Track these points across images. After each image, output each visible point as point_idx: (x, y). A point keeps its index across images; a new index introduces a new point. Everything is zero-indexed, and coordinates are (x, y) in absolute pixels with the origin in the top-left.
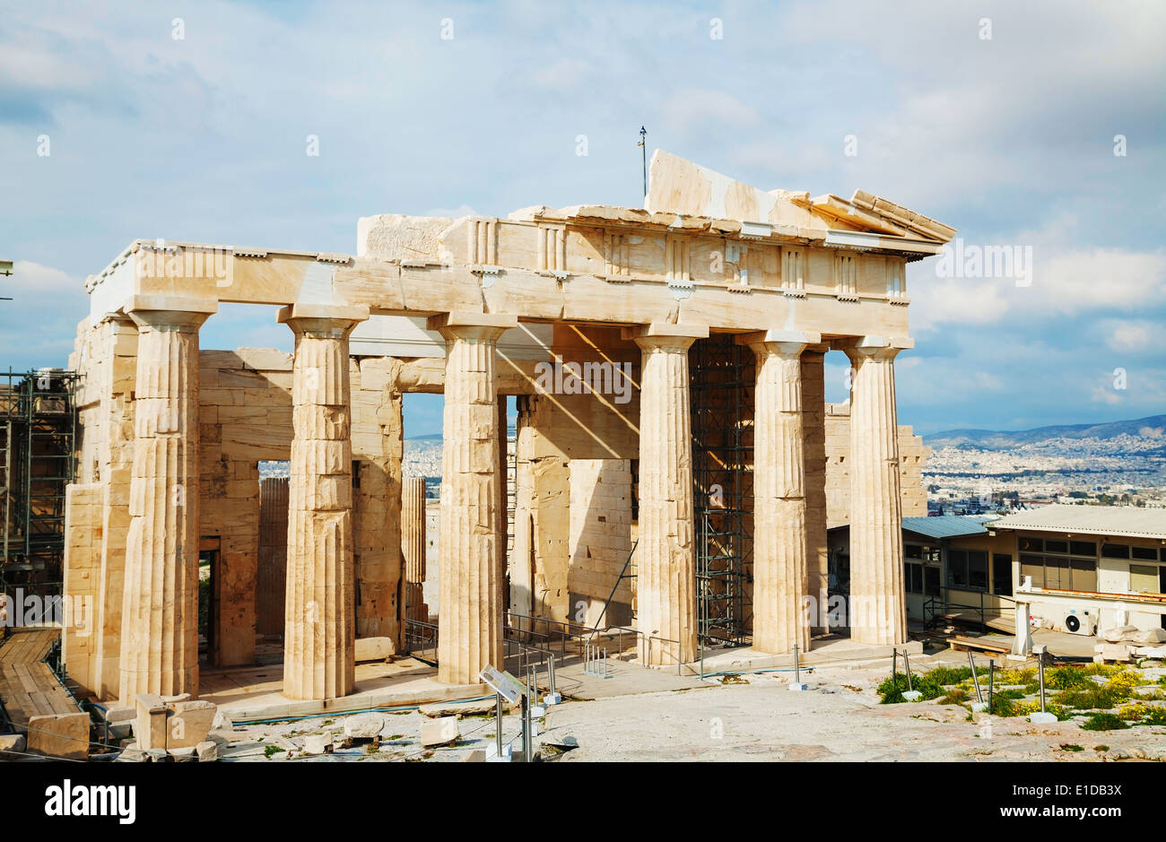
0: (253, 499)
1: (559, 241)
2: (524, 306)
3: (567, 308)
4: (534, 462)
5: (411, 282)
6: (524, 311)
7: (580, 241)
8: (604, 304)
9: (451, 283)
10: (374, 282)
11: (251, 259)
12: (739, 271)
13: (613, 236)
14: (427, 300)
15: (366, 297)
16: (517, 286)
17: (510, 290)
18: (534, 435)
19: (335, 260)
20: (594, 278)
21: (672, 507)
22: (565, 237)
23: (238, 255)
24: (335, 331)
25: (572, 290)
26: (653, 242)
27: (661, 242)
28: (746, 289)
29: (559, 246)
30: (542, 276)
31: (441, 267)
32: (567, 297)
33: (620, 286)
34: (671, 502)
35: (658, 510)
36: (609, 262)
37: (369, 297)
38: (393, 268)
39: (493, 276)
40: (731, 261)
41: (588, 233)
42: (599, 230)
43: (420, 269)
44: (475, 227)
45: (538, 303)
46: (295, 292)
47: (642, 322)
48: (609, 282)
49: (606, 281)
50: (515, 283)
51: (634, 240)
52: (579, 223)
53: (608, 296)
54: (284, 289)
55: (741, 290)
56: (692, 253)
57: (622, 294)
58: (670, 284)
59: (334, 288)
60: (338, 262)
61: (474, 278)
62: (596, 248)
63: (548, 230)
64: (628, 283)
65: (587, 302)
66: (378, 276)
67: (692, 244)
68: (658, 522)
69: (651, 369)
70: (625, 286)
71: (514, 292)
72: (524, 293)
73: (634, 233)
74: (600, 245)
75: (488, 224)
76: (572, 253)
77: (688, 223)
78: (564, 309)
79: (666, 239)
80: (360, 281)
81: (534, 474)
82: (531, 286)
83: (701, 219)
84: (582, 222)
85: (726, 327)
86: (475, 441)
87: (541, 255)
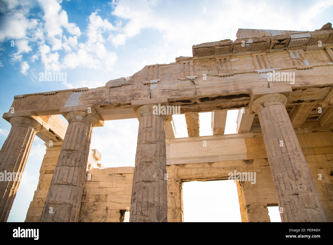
1: (190, 66)
2: (172, 94)
3: (198, 91)
4: (248, 207)
5: (114, 93)
6: (173, 96)
7: (203, 65)
8: (219, 87)
9: (134, 90)
10: (98, 95)
11: (50, 96)
12: (302, 61)
13: (220, 60)
14: (121, 99)
15: (93, 102)
16: (168, 86)
17: (164, 88)
18: (245, 193)
19: (82, 90)
20: (212, 77)
21: (298, 198)
22: (194, 65)
23: (45, 95)
24: (78, 117)
25: (200, 83)
26: (244, 59)
27: (250, 58)
28: (309, 67)
29: (191, 68)
30: (182, 80)
31: (129, 85)
32: (197, 87)
33: (228, 78)
34: (296, 196)
35: (288, 203)
36: (220, 69)
37: (94, 101)
38: (107, 89)
39: (155, 84)
40: (295, 59)
41: (207, 61)
42: (212, 59)
43: (119, 88)
44: (147, 69)
45: (180, 91)
46: (63, 105)
47: (246, 91)
48: (221, 77)
49: (219, 77)
50: (166, 85)
51: (233, 60)
52: (200, 58)
53: (221, 83)
54: (59, 104)
55: (306, 68)
56: (269, 60)
57: (230, 81)
58: (259, 72)
59: (80, 100)
60: (83, 91)
61: (146, 87)
62: (212, 66)
63: (184, 63)
64: (232, 75)
65: (209, 87)
66: (100, 93)
67: (268, 56)
68: (291, 212)
69: (262, 118)
70: (231, 77)
71: (167, 88)
72: (172, 88)
73: (232, 57)
74: (214, 65)
75: (154, 67)
76: (199, 70)
77: (256, 40)
78: (196, 92)
79: (252, 56)
80: (91, 96)
81: (249, 212)
82: (176, 85)
83: (264, 37)
84: (202, 57)
85: (303, 86)
86: (144, 163)
87: (182, 73)
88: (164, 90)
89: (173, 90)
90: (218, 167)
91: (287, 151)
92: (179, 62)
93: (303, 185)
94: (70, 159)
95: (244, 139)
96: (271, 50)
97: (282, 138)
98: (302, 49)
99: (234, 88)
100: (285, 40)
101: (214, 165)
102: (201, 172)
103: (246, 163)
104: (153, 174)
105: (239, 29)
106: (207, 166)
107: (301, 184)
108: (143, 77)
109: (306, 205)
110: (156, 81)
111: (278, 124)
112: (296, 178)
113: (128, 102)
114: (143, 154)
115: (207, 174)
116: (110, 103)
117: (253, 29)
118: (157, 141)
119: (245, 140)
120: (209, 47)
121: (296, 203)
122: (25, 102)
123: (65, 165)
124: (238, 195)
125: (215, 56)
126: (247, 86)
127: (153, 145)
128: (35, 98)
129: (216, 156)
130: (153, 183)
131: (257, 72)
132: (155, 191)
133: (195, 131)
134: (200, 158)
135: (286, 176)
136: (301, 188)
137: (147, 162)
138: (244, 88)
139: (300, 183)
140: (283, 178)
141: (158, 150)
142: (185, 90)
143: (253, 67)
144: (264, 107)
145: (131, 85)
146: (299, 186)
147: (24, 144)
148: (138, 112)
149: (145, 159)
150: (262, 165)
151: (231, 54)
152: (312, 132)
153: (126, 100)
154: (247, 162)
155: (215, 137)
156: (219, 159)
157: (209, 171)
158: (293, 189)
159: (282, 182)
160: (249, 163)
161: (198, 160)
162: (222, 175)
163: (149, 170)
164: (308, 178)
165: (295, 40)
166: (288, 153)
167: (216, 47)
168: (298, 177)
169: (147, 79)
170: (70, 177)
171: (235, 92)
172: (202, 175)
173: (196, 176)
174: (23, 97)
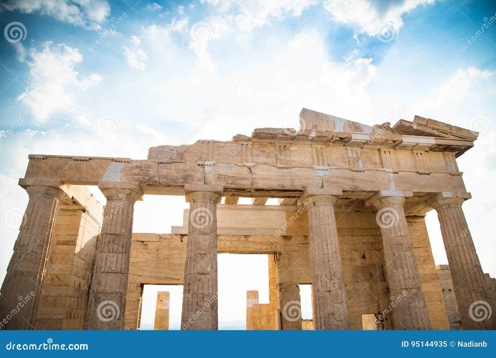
0: (137, 301)
1: (249, 149)
2: (228, 181)
3: (254, 182)
4: (281, 285)
5: (164, 170)
6: (229, 184)
7: (262, 150)
8: (276, 180)
9: (186, 171)
10: (144, 171)
11: (81, 162)
12: (357, 162)
13: (280, 146)
14: (172, 179)
15: (138, 178)
16: (224, 171)
17: (220, 173)
18: (280, 271)
19: (123, 161)
20: (270, 167)
21: (330, 295)
22: (253, 148)
23: (75, 160)
24: (121, 196)
25: (257, 173)
26: (304, 149)
27: (309, 149)
28: (362, 170)
29: (249, 152)
30: (239, 166)
31: (181, 163)
32: (254, 176)
33: (286, 170)
34: (329, 292)
35: (322, 298)
36: (279, 159)
37: (140, 178)
38: (154, 164)
39: (210, 167)
40: (351, 157)
41: (266, 146)
42: (272, 144)
43: (169, 164)
44: (201, 145)
45: (237, 180)
46: (101, 177)
47: (301, 188)
48: (279, 168)
49: (277, 168)
50: (223, 170)
51: (293, 148)
52: (260, 141)
53: (279, 176)
54: (95, 175)
55: (359, 170)
56: (328, 154)
57: (287, 174)
58: (315, 168)
59: (122, 174)
60: (125, 162)
61: (200, 168)
62: (271, 153)
63: (242, 144)
64: (290, 168)
65: (266, 179)
66: (146, 168)
67: (327, 150)
68: (322, 306)
69: (311, 216)
70: (289, 170)
71: (223, 174)
72: (228, 175)
73: (292, 145)
74: (273, 151)
75: (208, 142)
76: (257, 155)
77: (319, 135)
78: (252, 182)
79: (311, 147)
80: (136, 171)
81: (281, 291)
82: (232, 171)
83: (327, 132)
84: (262, 140)
85: (353, 190)
86: (198, 255)
87: (239, 157)
88: (220, 175)
89: (229, 177)
90: (254, 241)
91: (328, 253)
92: (237, 141)
93: (336, 284)
94: (117, 245)
95: (285, 212)
96: (331, 144)
97: (326, 240)
98: (360, 147)
99: (290, 183)
100: (346, 138)
101: (250, 239)
102: (235, 245)
103: (284, 239)
104: (207, 266)
105: (303, 108)
106: (243, 239)
107: (334, 284)
108: (196, 154)
109: (335, 301)
110: (211, 163)
111: (325, 226)
112: (331, 278)
113: (180, 184)
114: (198, 245)
115: (242, 248)
116: (160, 183)
117: (318, 112)
118: (211, 232)
119: (286, 214)
120: (271, 134)
121: (328, 299)
122: (46, 165)
123: (113, 252)
124: (269, 267)
125: (276, 141)
126: (302, 182)
127: (207, 237)
128: (61, 162)
129: (254, 229)
130: (207, 276)
131: (314, 168)
132: (210, 283)
133: (234, 199)
134: (235, 229)
135: (324, 275)
136: (333, 286)
137: (202, 254)
138: (300, 185)
139: (334, 282)
140: (321, 276)
141: (212, 241)
142: (242, 179)
143: (311, 160)
144: (315, 205)
145: (183, 164)
146: (333, 285)
147: (50, 220)
148: (190, 196)
149: (200, 251)
150: (300, 243)
151: (291, 141)
152: (355, 211)
153: (178, 182)
154: (286, 238)
155: (254, 207)
156: (257, 233)
157: (245, 245)
158: (328, 286)
159: (319, 280)
160: (287, 239)
161: (233, 232)
162: (258, 250)
163: (203, 262)
164: (340, 279)
165: (355, 141)
166: (328, 255)
167: (278, 135)
168: (333, 277)
169: (201, 159)
170: (119, 265)
171: (291, 188)
172: (236, 249)
173: (229, 249)
174: (43, 159)
